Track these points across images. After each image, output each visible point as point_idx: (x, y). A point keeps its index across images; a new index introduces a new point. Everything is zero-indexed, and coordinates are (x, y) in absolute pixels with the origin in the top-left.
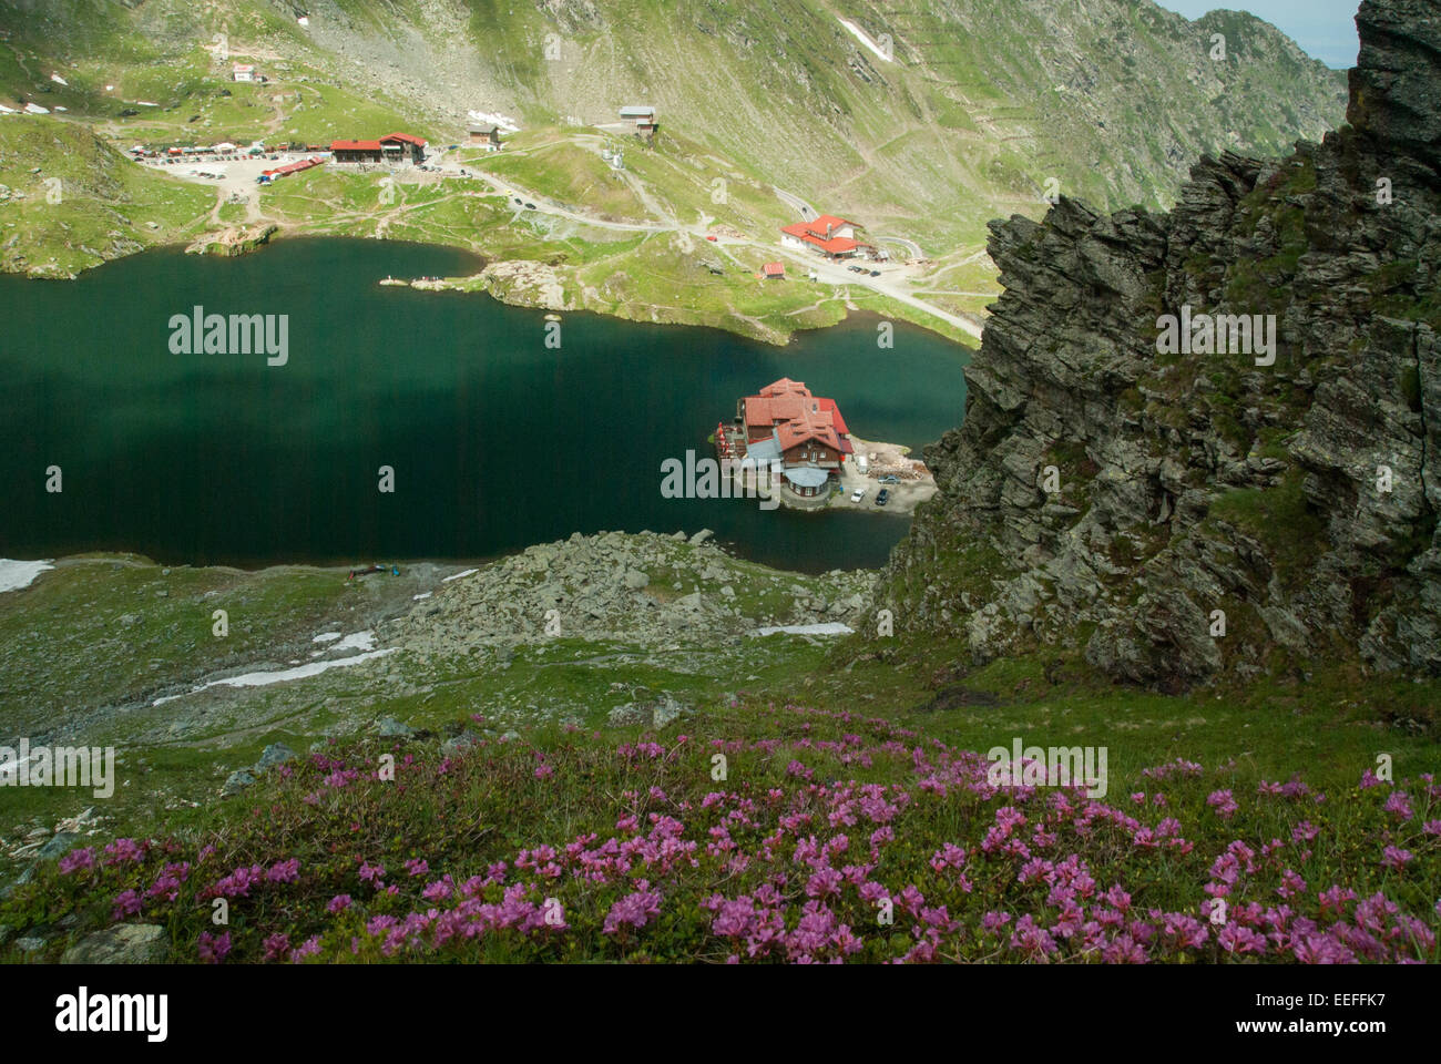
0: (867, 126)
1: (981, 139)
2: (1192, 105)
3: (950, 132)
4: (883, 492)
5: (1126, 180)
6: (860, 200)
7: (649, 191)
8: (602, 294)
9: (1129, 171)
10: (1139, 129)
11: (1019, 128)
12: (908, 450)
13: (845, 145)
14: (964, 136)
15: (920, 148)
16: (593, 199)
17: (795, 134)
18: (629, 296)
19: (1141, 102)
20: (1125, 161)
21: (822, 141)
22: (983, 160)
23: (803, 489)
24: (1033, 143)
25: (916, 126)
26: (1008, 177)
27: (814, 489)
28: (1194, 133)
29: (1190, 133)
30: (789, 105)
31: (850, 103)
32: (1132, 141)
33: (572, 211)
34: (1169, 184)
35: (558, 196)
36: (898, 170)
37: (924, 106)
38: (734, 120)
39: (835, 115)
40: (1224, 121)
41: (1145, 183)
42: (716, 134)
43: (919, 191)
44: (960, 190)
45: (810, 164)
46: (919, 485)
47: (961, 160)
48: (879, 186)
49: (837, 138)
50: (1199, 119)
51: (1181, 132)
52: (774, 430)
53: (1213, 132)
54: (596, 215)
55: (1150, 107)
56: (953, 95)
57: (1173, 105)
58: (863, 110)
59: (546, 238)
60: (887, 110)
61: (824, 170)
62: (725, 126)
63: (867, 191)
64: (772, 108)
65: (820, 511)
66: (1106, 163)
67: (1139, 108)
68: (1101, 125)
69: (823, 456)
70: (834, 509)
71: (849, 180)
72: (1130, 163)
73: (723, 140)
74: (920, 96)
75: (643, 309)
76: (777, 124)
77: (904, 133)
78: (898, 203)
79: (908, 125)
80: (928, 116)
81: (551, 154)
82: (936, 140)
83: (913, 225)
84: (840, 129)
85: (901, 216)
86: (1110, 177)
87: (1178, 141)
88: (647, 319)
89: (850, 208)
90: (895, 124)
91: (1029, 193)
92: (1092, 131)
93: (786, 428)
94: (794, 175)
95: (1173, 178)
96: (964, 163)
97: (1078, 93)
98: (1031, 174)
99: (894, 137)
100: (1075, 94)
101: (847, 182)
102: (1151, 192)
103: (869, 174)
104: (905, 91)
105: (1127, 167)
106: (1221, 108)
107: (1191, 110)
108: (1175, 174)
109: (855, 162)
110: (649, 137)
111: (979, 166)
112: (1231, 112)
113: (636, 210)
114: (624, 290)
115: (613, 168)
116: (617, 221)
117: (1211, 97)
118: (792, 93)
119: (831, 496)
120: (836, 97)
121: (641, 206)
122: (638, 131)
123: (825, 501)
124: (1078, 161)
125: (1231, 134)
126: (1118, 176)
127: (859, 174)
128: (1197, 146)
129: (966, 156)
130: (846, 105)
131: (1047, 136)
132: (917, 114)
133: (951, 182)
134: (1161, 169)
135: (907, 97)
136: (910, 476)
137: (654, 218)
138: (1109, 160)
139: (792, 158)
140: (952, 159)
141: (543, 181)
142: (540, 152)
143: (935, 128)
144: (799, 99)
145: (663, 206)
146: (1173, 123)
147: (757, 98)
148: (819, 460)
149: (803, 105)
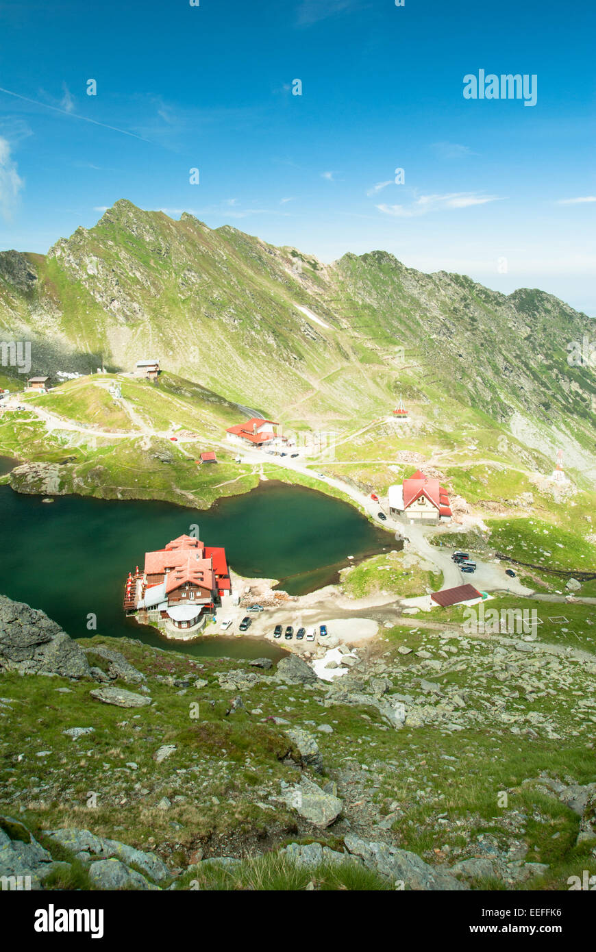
0: (314, 366)
1: (387, 369)
2: (513, 340)
3: (368, 366)
4: (246, 620)
5: (480, 387)
6: (311, 411)
7: (137, 411)
8: (86, 482)
9: (481, 381)
10: (484, 356)
11: (412, 361)
12: (277, 582)
13: (299, 378)
14: (376, 368)
15: (349, 377)
16: (100, 419)
17: (269, 374)
18: (103, 482)
19: (483, 341)
20: (477, 376)
21: (285, 376)
22: (389, 381)
23: (180, 623)
24: (421, 369)
25: (346, 364)
26: (405, 390)
27: (188, 622)
28: (517, 357)
29: (515, 357)
30: (263, 356)
31: (303, 353)
32: (481, 364)
33: (86, 427)
34: (506, 387)
35: (79, 419)
36: (335, 391)
37: (350, 352)
38: (228, 368)
39: (293, 361)
40: (534, 349)
41: (492, 388)
42: (216, 376)
43: (350, 402)
44: (376, 400)
45: (277, 391)
46: (279, 610)
47: (375, 382)
48: (323, 401)
49: (295, 374)
50: (519, 349)
51: (510, 357)
52: (166, 576)
53: (528, 355)
54: (101, 429)
55: (489, 344)
56: (370, 345)
57: (503, 342)
58: (311, 356)
59: (66, 447)
60: (327, 356)
61: (287, 394)
62: (222, 372)
63: (315, 405)
64: (252, 359)
65: (194, 639)
66: (466, 378)
67: (482, 345)
68: (460, 356)
69: (199, 594)
70: (206, 637)
71: (303, 399)
72: (481, 377)
73: (220, 380)
74: (348, 346)
75: (112, 490)
76: (256, 369)
77: (339, 368)
78: (335, 411)
79: (342, 364)
80: (353, 357)
81: (79, 392)
82: (359, 372)
83: (346, 424)
84: (297, 369)
85: (338, 418)
86: (470, 386)
87: (508, 362)
88: (114, 497)
89: (304, 416)
90: (332, 364)
91: (419, 399)
92: (455, 360)
93: (174, 574)
94: (266, 398)
95: (508, 383)
96: (378, 384)
97: (444, 338)
98: (420, 387)
99: (333, 371)
100: (443, 340)
101: (302, 400)
102: (496, 392)
103: (316, 395)
104: (338, 344)
105: (479, 379)
106: (531, 342)
107: (514, 344)
108: (509, 381)
109: (307, 388)
110: (155, 378)
111: (386, 384)
112: (537, 344)
113: (126, 424)
114: (100, 478)
115: (115, 398)
116: (114, 432)
117: (524, 336)
118: (264, 349)
119: (204, 626)
120: (294, 349)
121: (130, 421)
122: (148, 375)
123: (198, 631)
124: (449, 378)
125: (539, 356)
126: (475, 385)
127: (310, 395)
128: (520, 364)
129: (378, 380)
130: (300, 354)
131: (429, 365)
132: (347, 357)
133: (370, 396)
134: (500, 379)
135: (339, 347)
136: (271, 604)
137: (137, 429)
138: (468, 376)
139: (266, 388)
140: (370, 382)
141: (71, 409)
142: (72, 391)
143: (358, 365)
144: (269, 352)
145: (145, 420)
146: (504, 352)
147: (243, 354)
148: (196, 597)
149: (272, 356)
